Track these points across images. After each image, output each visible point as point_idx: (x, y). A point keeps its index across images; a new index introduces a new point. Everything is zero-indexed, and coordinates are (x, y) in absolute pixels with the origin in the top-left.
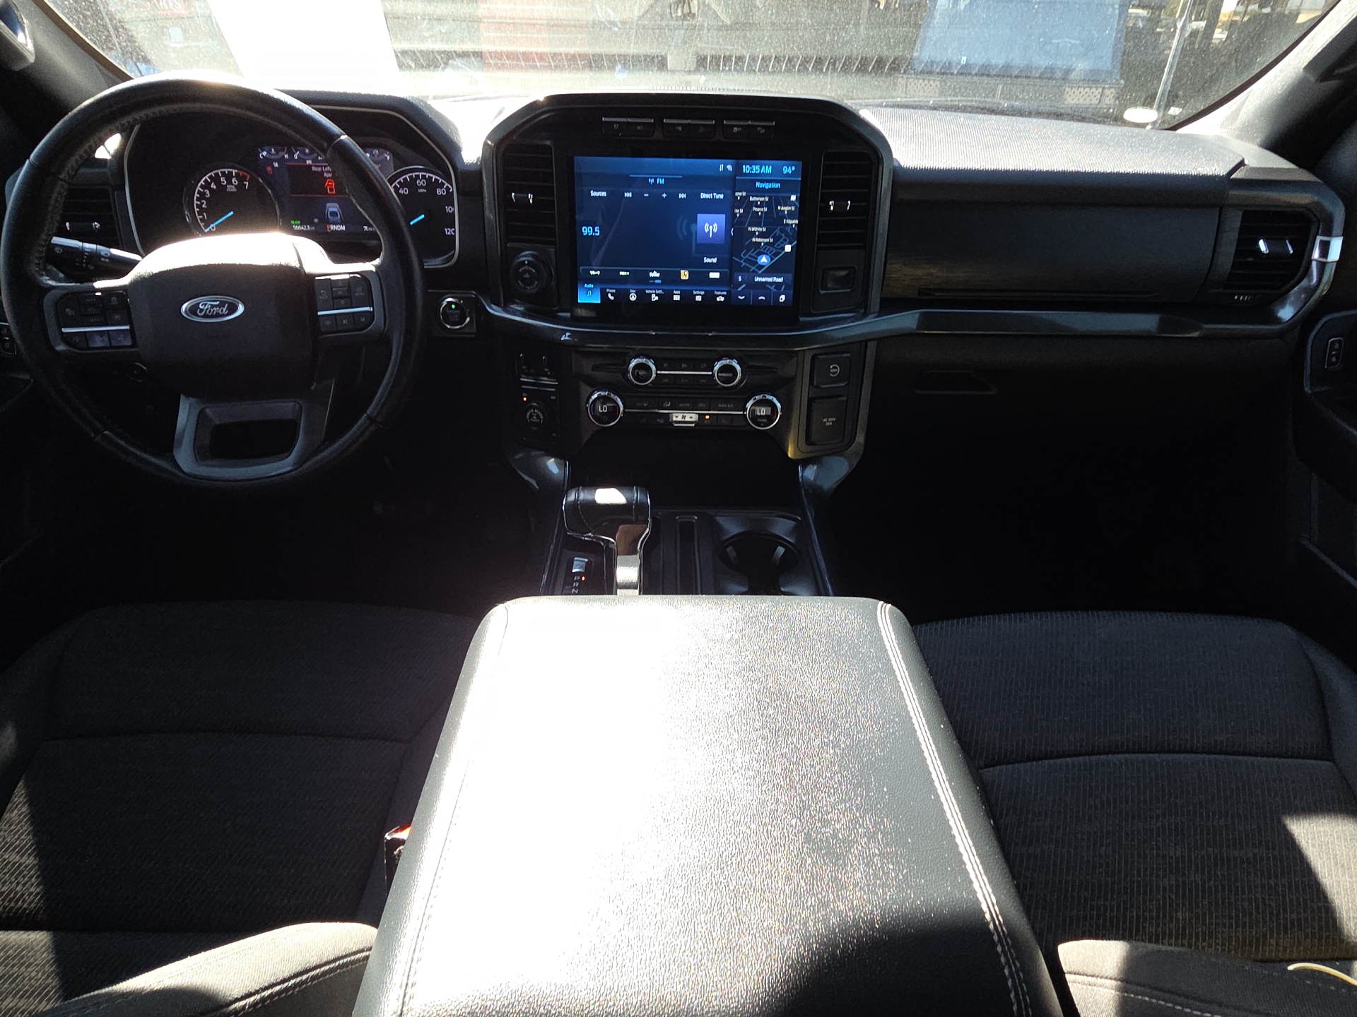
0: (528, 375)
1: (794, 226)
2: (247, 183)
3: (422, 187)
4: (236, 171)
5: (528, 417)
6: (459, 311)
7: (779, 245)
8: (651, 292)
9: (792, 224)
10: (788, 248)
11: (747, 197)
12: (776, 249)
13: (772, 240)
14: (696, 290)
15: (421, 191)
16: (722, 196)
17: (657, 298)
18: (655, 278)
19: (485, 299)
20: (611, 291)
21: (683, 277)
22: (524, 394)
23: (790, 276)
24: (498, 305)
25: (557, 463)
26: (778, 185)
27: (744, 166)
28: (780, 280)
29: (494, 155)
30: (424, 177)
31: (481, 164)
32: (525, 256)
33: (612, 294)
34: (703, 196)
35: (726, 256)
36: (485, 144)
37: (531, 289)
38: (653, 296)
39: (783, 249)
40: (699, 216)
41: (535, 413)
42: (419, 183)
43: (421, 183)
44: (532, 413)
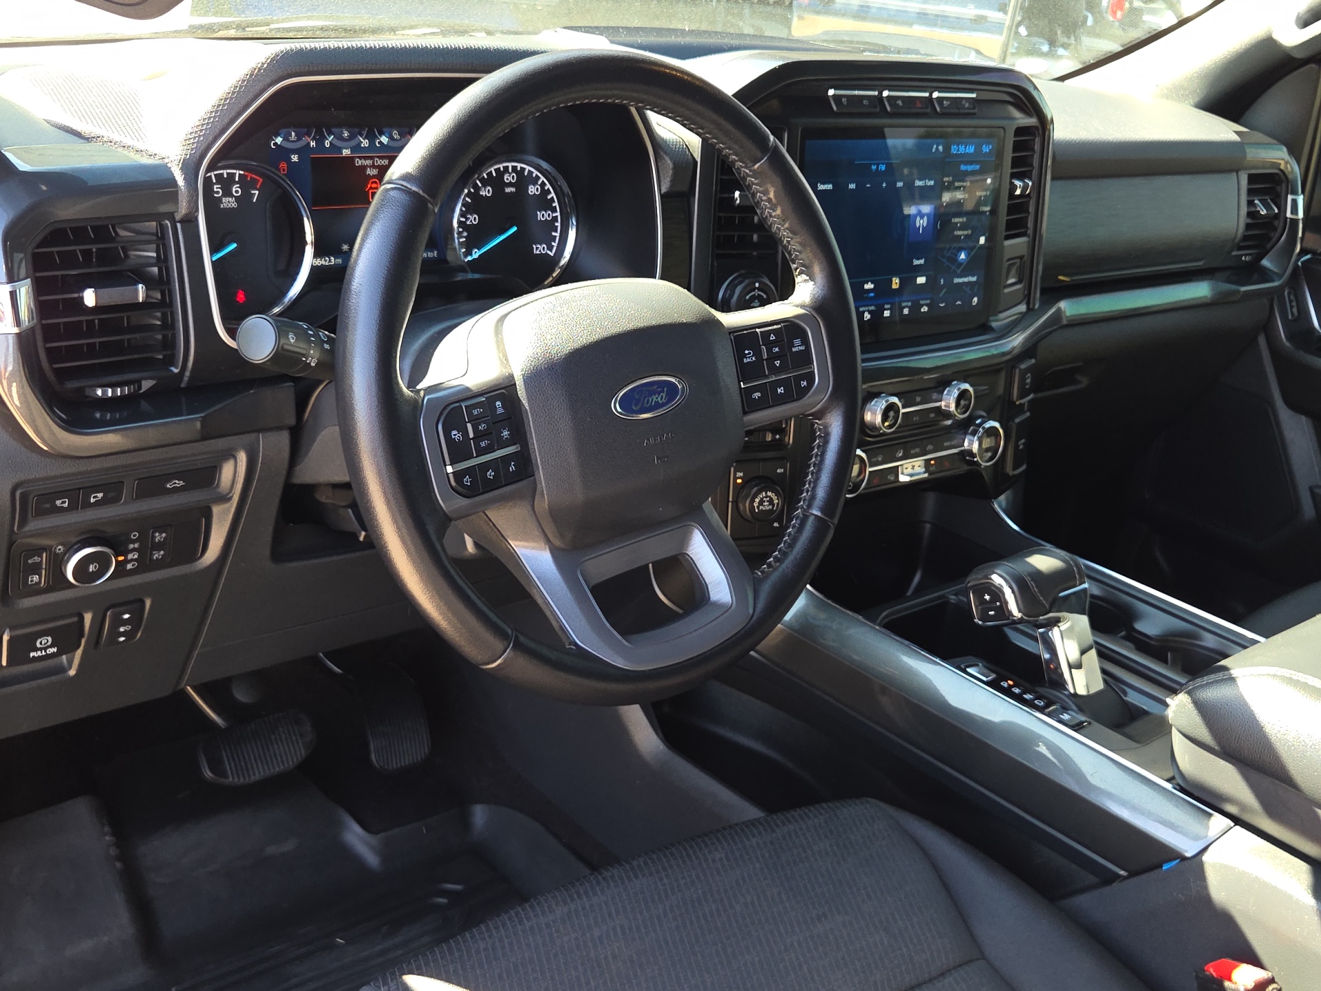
1: (987, 213)
2: (257, 192)
3: (510, 184)
4: (242, 172)
5: (756, 505)
7: (974, 238)
8: (865, 309)
10: (982, 240)
11: (953, 182)
12: (973, 242)
13: (969, 232)
14: (904, 301)
15: (508, 190)
16: (932, 183)
17: (869, 317)
18: (869, 291)
21: (894, 286)
22: (739, 474)
23: (982, 274)
26: (977, 167)
27: (951, 147)
28: (974, 279)
30: (514, 169)
34: (917, 183)
35: (932, 255)
38: (867, 315)
39: (978, 241)
41: (766, 497)
42: (507, 179)
43: (510, 179)
44: (763, 497)
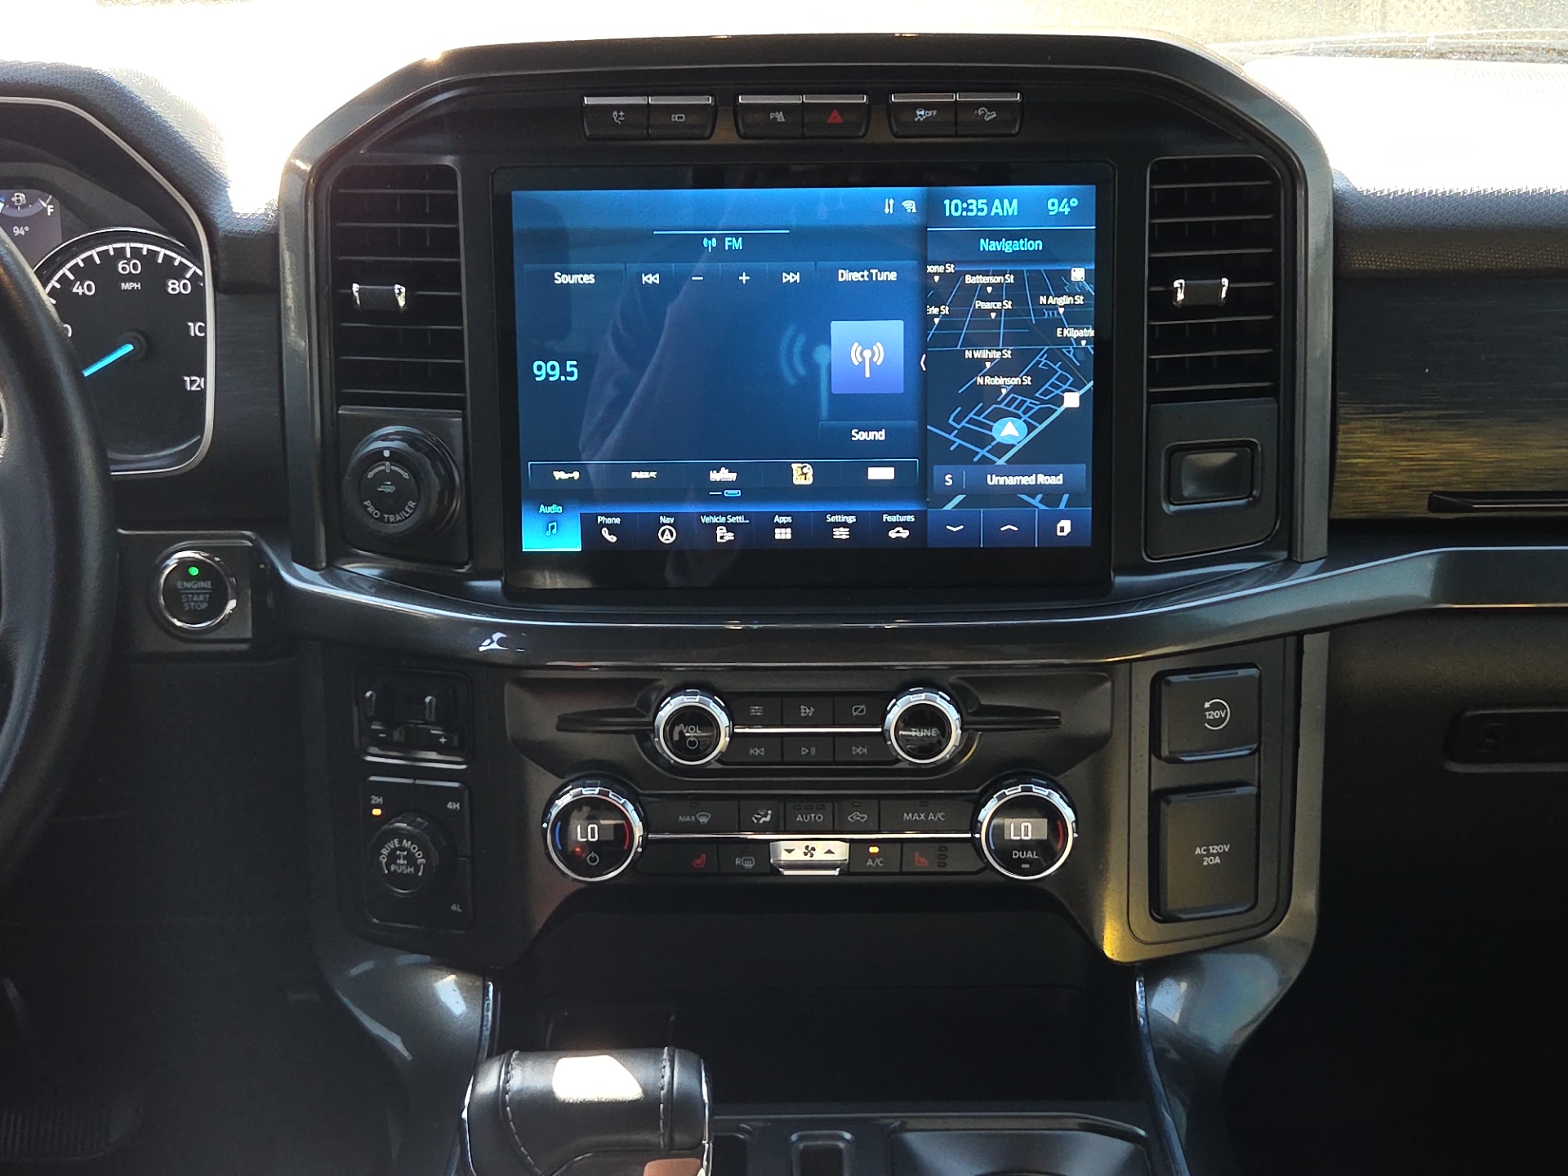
0: (386, 745)
1: (1084, 343)
3: (130, 278)
5: (383, 859)
6: (208, 585)
7: (1044, 394)
8: (715, 520)
9: (1078, 340)
10: (1072, 400)
11: (960, 275)
12: (1043, 402)
13: (1028, 381)
14: (833, 514)
15: (126, 286)
16: (893, 276)
17: (729, 536)
18: (724, 485)
19: (275, 552)
20: (609, 521)
21: (798, 480)
22: (376, 800)
23: (1081, 471)
24: (312, 565)
25: (462, 988)
26: (1037, 245)
27: (947, 202)
28: (1058, 480)
29: (311, 194)
30: (136, 252)
31: (278, 217)
32: (384, 438)
33: (612, 529)
34: (845, 276)
35: (912, 423)
36: (291, 170)
37: (397, 524)
38: (721, 531)
39: (1059, 400)
40: (836, 326)
41: (402, 849)
42: (124, 269)
43: (130, 269)
44: (396, 849)
